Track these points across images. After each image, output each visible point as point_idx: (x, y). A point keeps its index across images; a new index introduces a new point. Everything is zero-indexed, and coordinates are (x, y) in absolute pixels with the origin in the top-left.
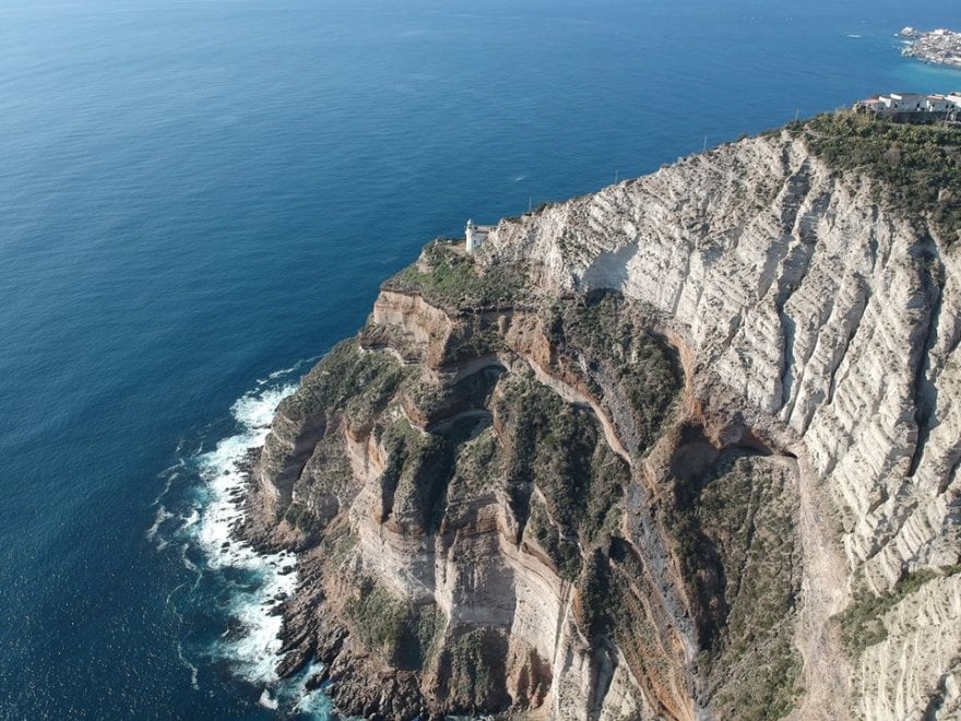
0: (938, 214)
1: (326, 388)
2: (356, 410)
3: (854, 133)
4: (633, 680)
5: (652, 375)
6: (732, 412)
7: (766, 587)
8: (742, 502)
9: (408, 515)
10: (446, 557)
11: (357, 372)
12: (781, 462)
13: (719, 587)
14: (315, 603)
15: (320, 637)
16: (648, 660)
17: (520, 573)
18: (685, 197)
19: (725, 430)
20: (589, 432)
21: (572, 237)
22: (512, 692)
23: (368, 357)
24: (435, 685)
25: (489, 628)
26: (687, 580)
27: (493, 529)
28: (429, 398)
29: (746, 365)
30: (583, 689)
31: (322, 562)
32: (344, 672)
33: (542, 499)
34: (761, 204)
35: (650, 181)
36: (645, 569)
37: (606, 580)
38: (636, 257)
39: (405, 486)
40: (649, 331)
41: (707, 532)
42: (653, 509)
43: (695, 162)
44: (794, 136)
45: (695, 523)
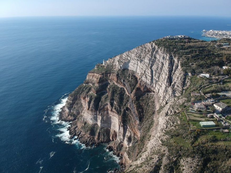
0: (174, 52)
1: (78, 91)
2: (83, 94)
3: (162, 42)
4: (130, 130)
5: (133, 81)
6: (145, 85)
7: (150, 112)
8: (147, 100)
9: (93, 107)
10: (99, 115)
11: (83, 88)
12: (153, 93)
13: (143, 112)
14: (75, 128)
15: (77, 133)
16: (132, 126)
17: (112, 117)
18: (137, 53)
19: (144, 88)
20: (123, 92)
21: (120, 60)
22: (111, 139)
23: (86, 85)
24: (97, 138)
25: (107, 128)
26: (137, 111)
27: (107, 110)
28: (96, 88)
29: (146, 77)
30: (122, 133)
31: (77, 122)
32: (81, 137)
33: (116, 103)
34: (148, 53)
35: (132, 51)
36: (132, 112)
37: (126, 114)
38: (130, 63)
39: (92, 102)
40: (133, 75)
41: (141, 104)
42: (132, 101)
43: (139, 47)
44: (153, 42)
45: (139, 103)
